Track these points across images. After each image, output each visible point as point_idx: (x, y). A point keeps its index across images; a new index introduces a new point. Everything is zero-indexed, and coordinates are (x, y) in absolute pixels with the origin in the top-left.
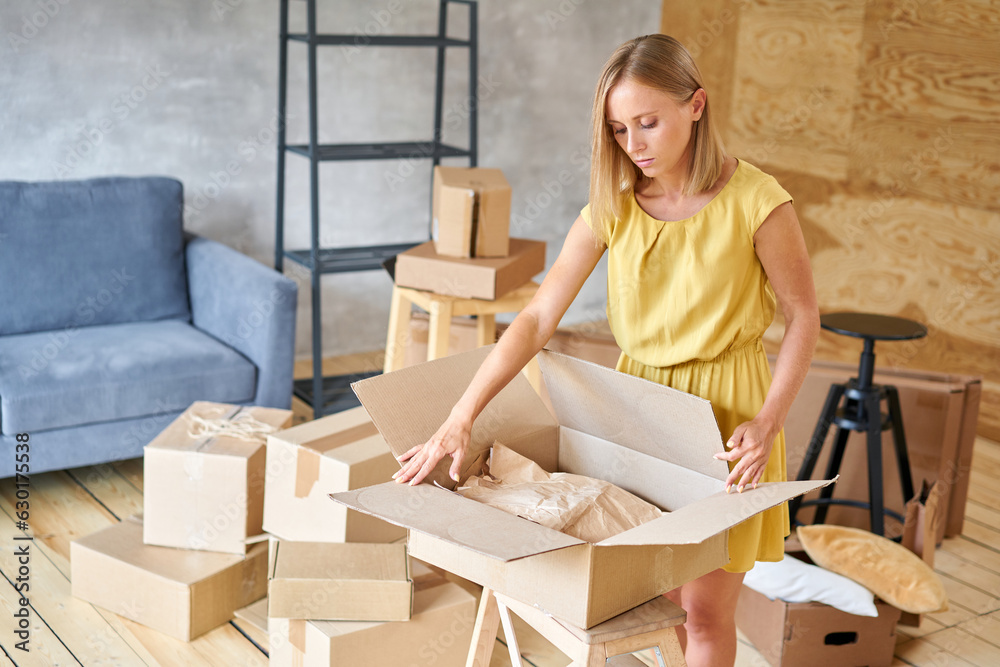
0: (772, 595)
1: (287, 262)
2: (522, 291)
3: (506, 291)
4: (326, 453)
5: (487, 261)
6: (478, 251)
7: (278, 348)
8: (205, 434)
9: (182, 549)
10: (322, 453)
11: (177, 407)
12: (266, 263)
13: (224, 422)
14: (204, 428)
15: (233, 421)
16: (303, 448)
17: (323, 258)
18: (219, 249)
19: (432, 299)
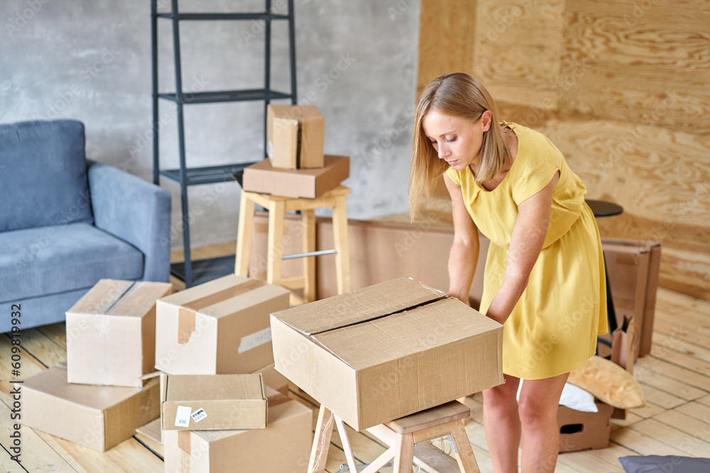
1: (162, 178)
2: (335, 192)
3: (323, 192)
4: (199, 311)
5: (309, 171)
6: (302, 164)
7: (157, 240)
9: (96, 386)
10: (197, 311)
11: (87, 284)
12: (147, 180)
16: (182, 308)
17: (189, 174)
18: (112, 171)
19: (270, 199)
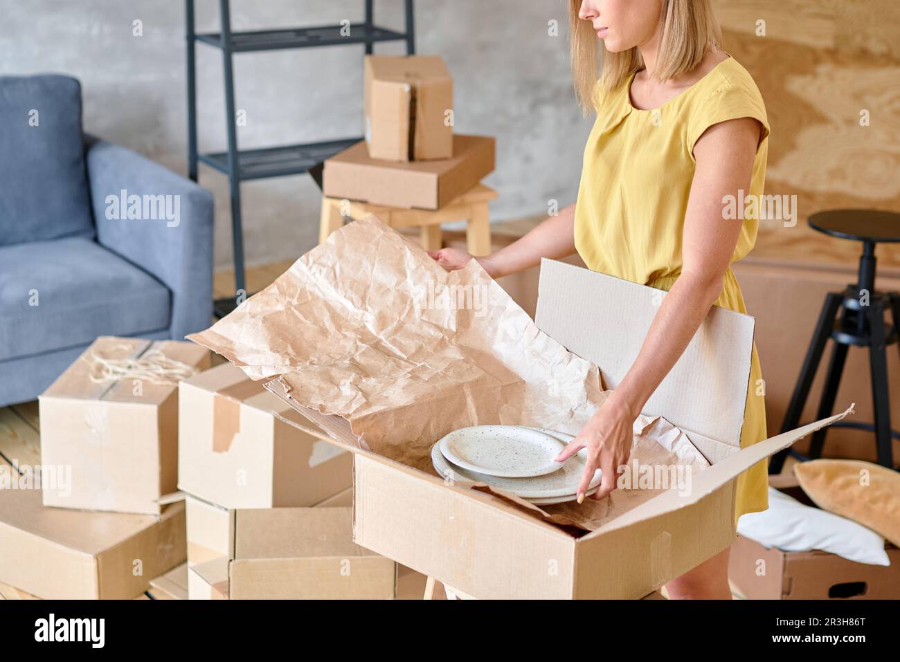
0: (767, 543)
1: (202, 166)
2: (470, 197)
3: (451, 198)
4: (246, 401)
5: (429, 164)
6: (417, 154)
7: (193, 268)
8: (109, 378)
9: (87, 511)
10: (242, 402)
11: (81, 340)
12: (177, 171)
13: (131, 362)
14: (108, 371)
15: (141, 360)
16: (219, 395)
17: (243, 161)
18: (125, 154)
19: (366, 211)
